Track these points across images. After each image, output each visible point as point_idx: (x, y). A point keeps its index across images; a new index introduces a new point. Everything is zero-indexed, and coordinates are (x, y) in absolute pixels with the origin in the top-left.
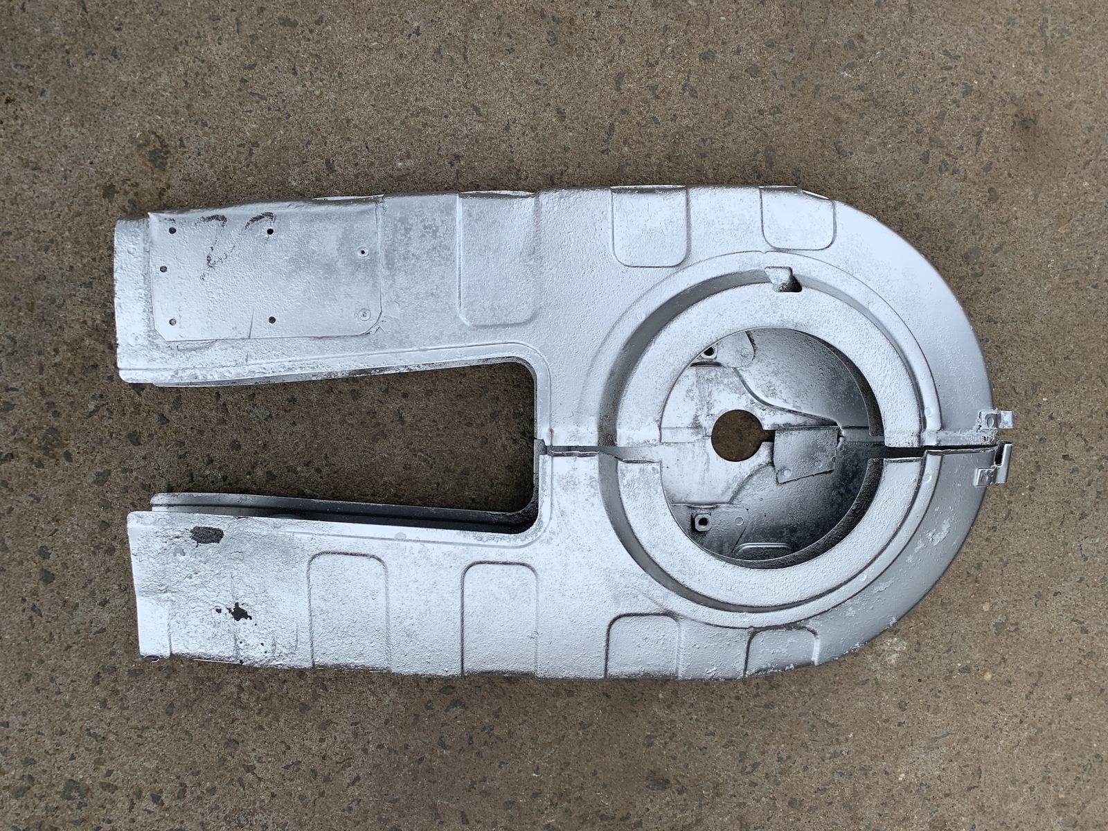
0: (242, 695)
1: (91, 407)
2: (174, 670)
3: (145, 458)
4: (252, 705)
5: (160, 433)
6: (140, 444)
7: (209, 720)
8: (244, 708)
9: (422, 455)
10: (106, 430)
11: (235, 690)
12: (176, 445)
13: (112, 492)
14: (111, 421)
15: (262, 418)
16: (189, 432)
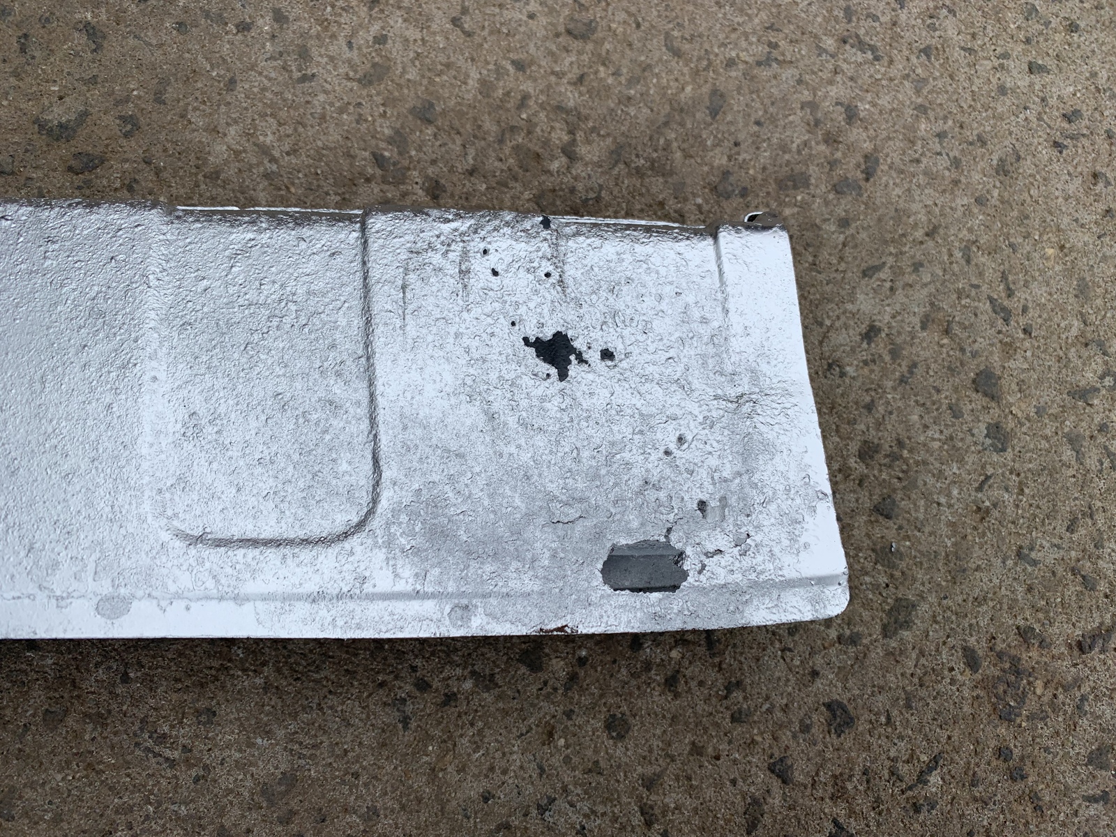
0: (566, 138)
1: (935, 779)
2: (714, 189)
3: (815, 674)
4: (542, 115)
5: (786, 737)
6: (829, 706)
7: (632, 82)
8: (559, 108)
9: (168, 753)
10: (900, 729)
11: (582, 150)
12: (749, 714)
13: (875, 587)
14: (892, 754)
15: (561, 804)
16: (724, 746)
